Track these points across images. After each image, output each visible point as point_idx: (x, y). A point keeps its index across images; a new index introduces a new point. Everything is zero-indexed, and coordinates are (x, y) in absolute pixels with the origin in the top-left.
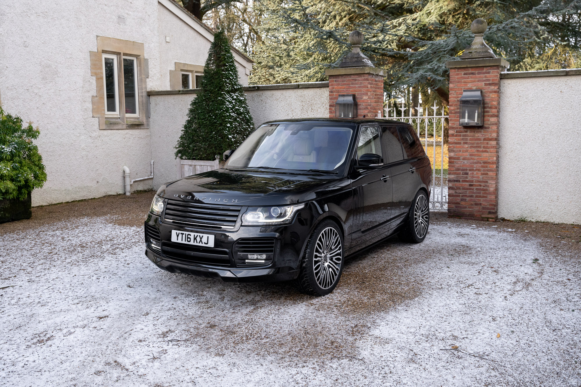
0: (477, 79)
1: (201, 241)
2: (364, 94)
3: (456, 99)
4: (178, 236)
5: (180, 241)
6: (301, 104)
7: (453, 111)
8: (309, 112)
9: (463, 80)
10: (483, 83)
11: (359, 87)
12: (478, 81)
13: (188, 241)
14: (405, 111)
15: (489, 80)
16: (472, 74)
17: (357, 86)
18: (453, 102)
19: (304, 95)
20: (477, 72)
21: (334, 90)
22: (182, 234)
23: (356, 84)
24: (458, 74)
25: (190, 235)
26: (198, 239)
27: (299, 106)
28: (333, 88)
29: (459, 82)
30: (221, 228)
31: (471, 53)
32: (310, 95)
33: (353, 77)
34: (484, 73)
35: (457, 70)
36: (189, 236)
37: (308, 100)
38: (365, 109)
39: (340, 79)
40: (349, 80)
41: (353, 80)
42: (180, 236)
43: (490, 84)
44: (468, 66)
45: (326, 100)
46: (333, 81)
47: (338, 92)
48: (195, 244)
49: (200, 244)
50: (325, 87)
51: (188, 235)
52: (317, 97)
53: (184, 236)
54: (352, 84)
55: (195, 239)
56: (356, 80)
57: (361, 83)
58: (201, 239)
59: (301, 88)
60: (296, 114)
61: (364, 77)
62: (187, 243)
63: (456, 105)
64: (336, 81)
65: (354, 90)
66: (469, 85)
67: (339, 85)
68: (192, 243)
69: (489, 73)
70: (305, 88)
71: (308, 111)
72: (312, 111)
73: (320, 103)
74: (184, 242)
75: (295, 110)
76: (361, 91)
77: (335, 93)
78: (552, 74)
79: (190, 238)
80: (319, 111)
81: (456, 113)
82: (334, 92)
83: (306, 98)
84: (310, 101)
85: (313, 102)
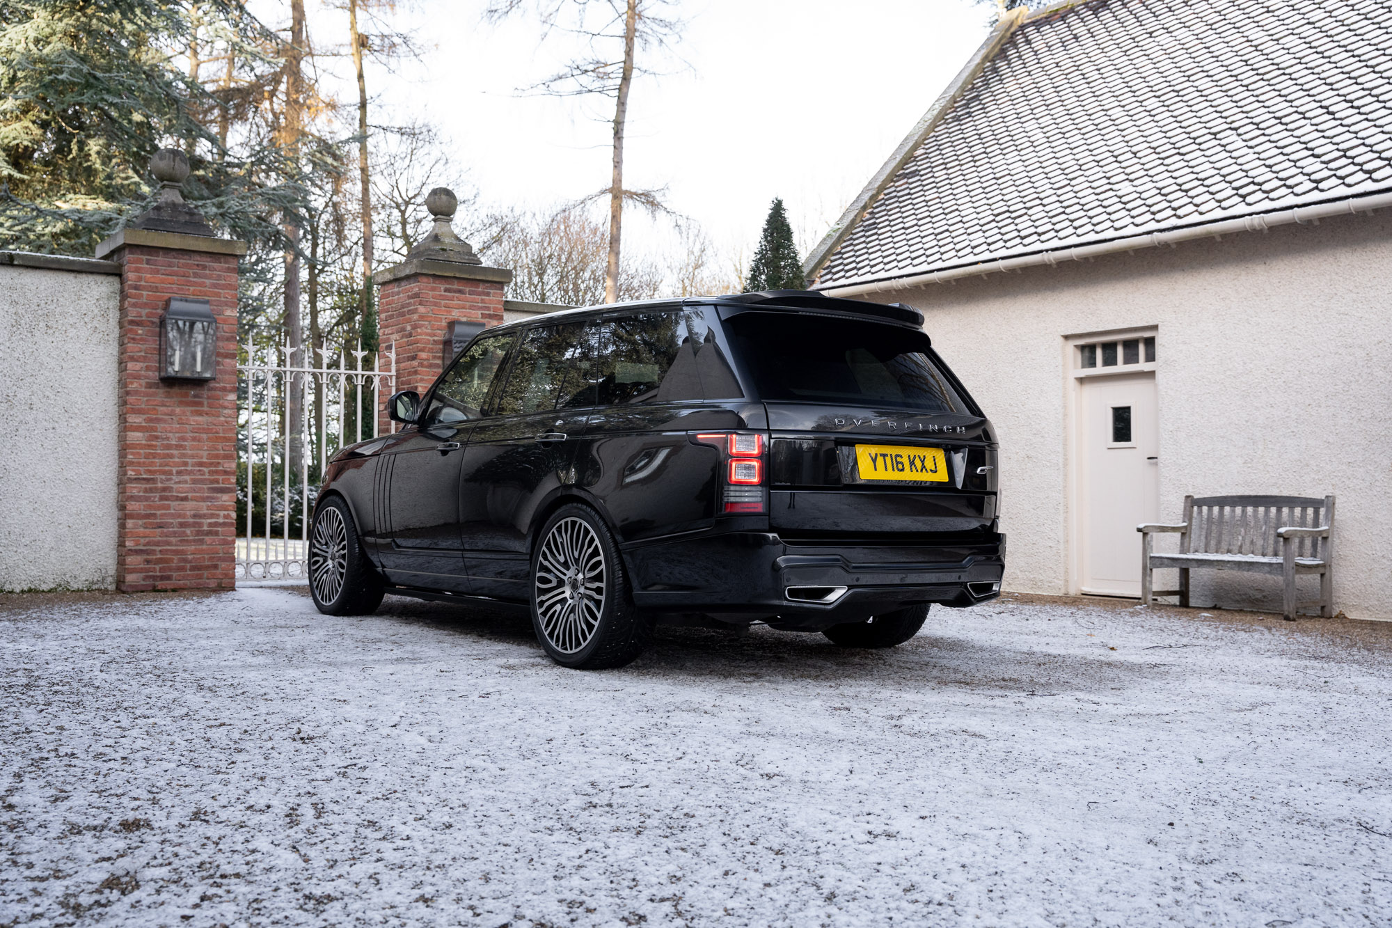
0: (468, 304)
2: (227, 303)
3: (431, 339)
6: (12, 310)
7: (425, 363)
8: (37, 333)
9: (443, 302)
10: (479, 312)
11: (215, 286)
12: (471, 307)
15: (488, 308)
16: (460, 291)
17: (208, 282)
18: (425, 343)
19: (23, 286)
20: (467, 289)
21: (143, 283)
23: (205, 277)
24: (433, 289)
28: (140, 279)
29: (436, 304)
31: (444, 250)
32: (42, 288)
33: (198, 260)
34: (479, 294)
35: (431, 280)
37: (36, 301)
38: (228, 339)
39: (160, 259)
40: (186, 265)
41: (198, 265)
43: (490, 316)
44: (457, 275)
45: (94, 308)
46: (141, 261)
47: (156, 290)
50: (92, 273)
52: (66, 296)
54: (196, 275)
56: (204, 267)
57: (219, 276)
59: (19, 266)
61: (226, 263)
63: (431, 350)
64: (148, 262)
65: (200, 291)
66: (455, 314)
67: (157, 272)
69: (488, 294)
70: (27, 267)
71: (35, 331)
72: (50, 331)
73: (74, 313)
76: (218, 295)
77: (145, 293)
80: (71, 335)
81: (431, 366)
82: (144, 288)
83: (29, 295)
84: (43, 305)
85: (52, 307)
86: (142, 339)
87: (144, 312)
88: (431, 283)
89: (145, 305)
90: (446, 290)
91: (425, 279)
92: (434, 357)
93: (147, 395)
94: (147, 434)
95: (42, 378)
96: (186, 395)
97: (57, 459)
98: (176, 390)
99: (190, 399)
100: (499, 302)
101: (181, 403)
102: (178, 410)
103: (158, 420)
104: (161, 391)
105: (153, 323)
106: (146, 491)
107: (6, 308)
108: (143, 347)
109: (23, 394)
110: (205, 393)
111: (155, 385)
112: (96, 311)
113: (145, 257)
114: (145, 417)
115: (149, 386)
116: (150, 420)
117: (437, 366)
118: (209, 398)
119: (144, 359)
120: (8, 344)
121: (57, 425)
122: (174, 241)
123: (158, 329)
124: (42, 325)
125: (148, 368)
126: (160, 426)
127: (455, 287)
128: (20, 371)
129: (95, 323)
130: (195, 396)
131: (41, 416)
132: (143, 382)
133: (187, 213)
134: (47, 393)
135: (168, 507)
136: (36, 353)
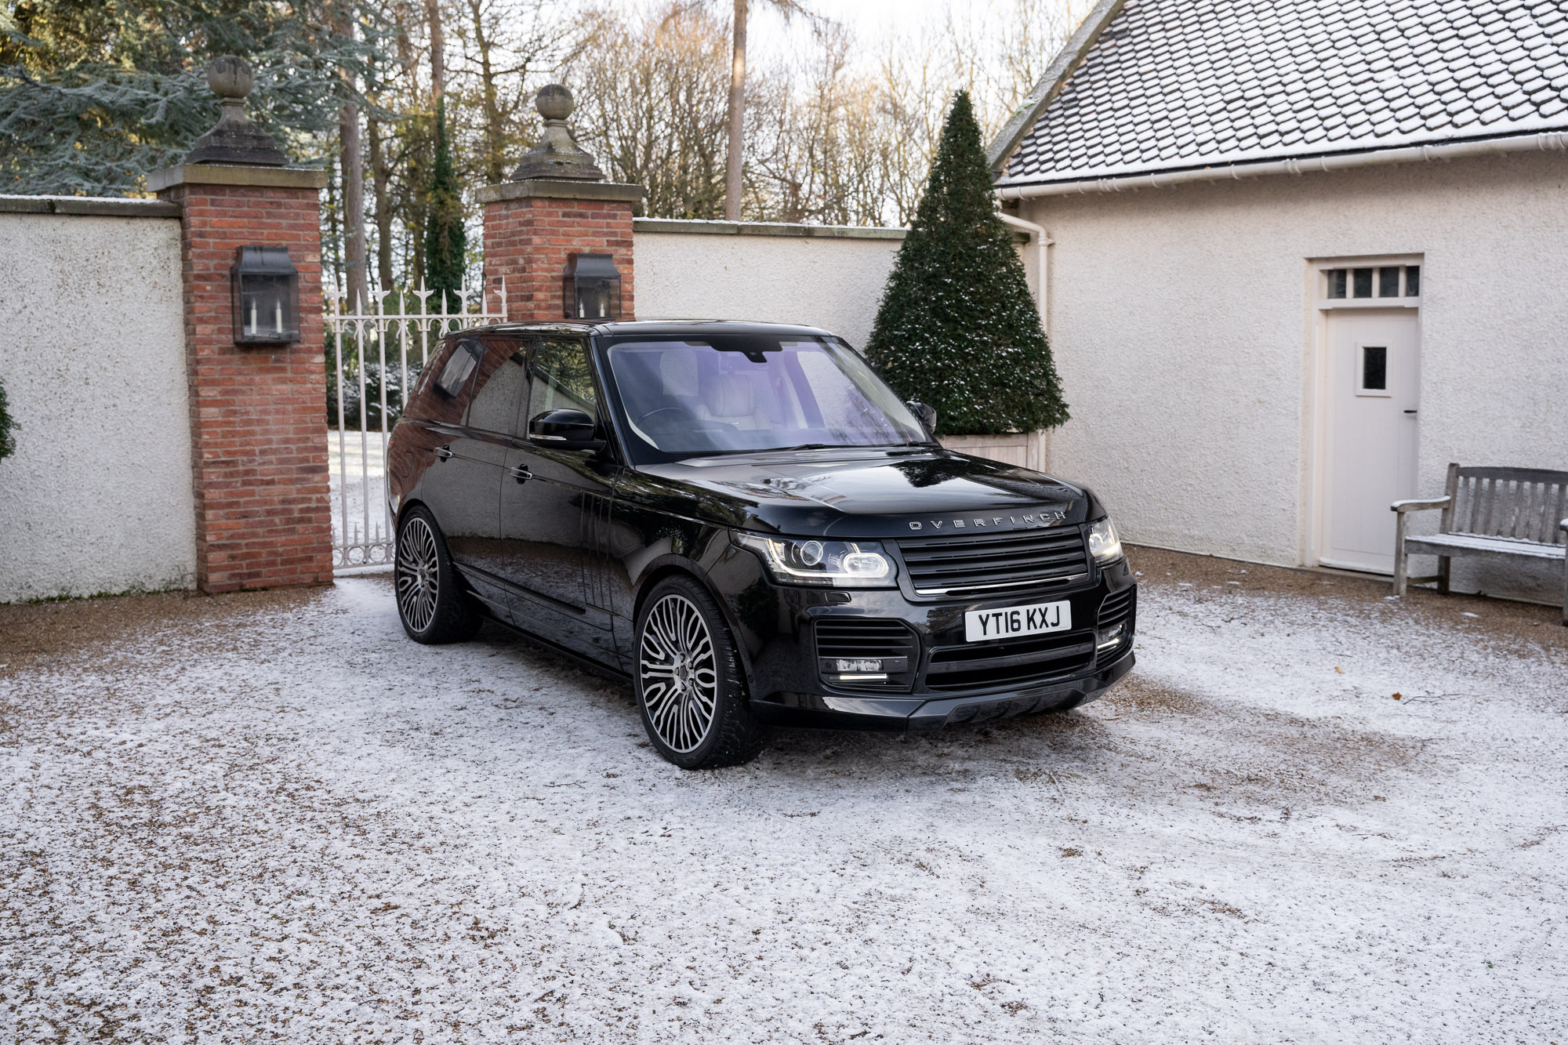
0: (591, 230)
1: (1044, 621)
2: (307, 248)
3: (549, 275)
4: (984, 624)
5: (992, 635)
6: (57, 268)
7: (543, 304)
8: (88, 294)
9: (562, 229)
12: (595, 234)
13: (1014, 630)
14: (385, 300)
15: (614, 234)
16: (581, 215)
17: (284, 222)
18: (542, 280)
19: (68, 238)
20: (590, 212)
21: (208, 229)
22: (997, 615)
23: (282, 216)
24: (550, 214)
25: (1017, 613)
26: (1038, 618)
27: (46, 272)
28: (204, 224)
29: (553, 233)
30: (1066, 581)
31: (560, 164)
32: (90, 238)
33: (270, 196)
34: (605, 217)
35: (547, 204)
36: (1015, 617)
37: (84, 255)
39: (227, 198)
40: (257, 204)
41: (271, 203)
42: (992, 621)
43: (618, 244)
45: (152, 259)
46: (203, 203)
47: (224, 236)
48: (1033, 631)
49: (1044, 630)
50: (147, 217)
51: (1013, 613)
52: (119, 246)
53: (1002, 619)
54: (269, 215)
55: (1030, 619)
56: (279, 205)
57: (297, 215)
58: (1043, 615)
59: (61, 214)
60: (35, 299)
62: (1011, 634)
63: (549, 289)
64: (213, 203)
65: (275, 235)
66: (576, 244)
67: (224, 214)
68: (1024, 632)
69: (614, 217)
70: (71, 215)
71: (86, 291)
72: (103, 291)
73: (129, 267)
74: (1003, 635)
75: (32, 287)
76: (297, 238)
77: (211, 240)
78: (715, 230)
79: (1018, 621)
80: (127, 293)
81: (549, 307)
82: (211, 235)
83: (76, 248)
84: (92, 260)
85: (104, 261)
86: (211, 297)
87: (212, 263)
88: (546, 207)
89: (212, 255)
90: (564, 215)
91: (539, 203)
92: (553, 297)
93: (221, 362)
94: (223, 409)
95: (98, 346)
96: (266, 360)
97: (120, 441)
98: (254, 355)
99: (271, 364)
100: (627, 225)
101: (261, 370)
102: (257, 378)
103: (235, 392)
104: (236, 357)
105: (223, 276)
106: (226, 475)
107: (50, 265)
108: (214, 306)
109: (76, 367)
110: (288, 356)
111: (230, 351)
112: (155, 262)
113: (209, 197)
114: (219, 388)
115: (223, 351)
116: (225, 392)
117: (556, 307)
118: (292, 362)
119: (216, 320)
120: (55, 309)
121: (117, 402)
122: (242, 175)
123: (229, 283)
124: (93, 283)
125: (220, 331)
126: (238, 398)
127: (576, 210)
128: (71, 340)
129: (155, 278)
130: (276, 361)
131: (98, 391)
132: (215, 347)
133: (254, 137)
134: (104, 365)
135: (252, 494)
136: (88, 318)
